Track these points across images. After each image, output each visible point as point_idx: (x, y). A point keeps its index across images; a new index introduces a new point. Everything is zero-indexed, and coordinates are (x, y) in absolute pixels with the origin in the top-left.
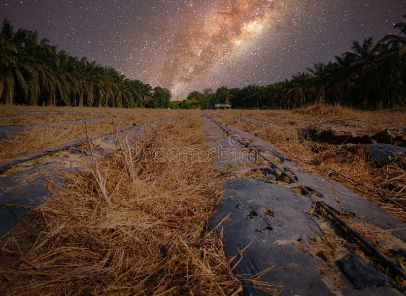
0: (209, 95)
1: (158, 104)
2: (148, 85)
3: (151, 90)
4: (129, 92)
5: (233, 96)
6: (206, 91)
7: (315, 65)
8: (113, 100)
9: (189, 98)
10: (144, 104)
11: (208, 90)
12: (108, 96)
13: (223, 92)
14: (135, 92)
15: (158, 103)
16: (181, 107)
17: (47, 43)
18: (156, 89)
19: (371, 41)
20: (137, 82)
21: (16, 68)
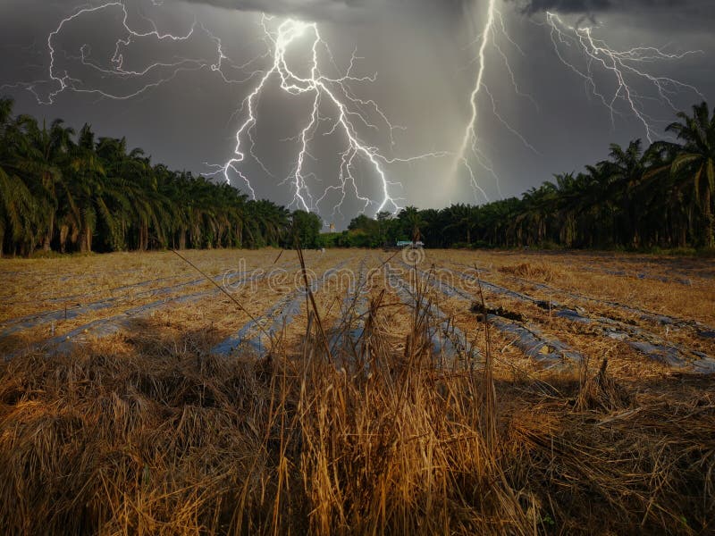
0: (387, 223)
1: (301, 239)
2: (283, 207)
3: (289, 216)
4: (254, 221)
5: (427, 223)
6: (382, 215)
7: (559, 177)
8: (229, 236)
9: (351, 227)
10: (276, 239)
11: (385, 214)
12: (221, 230)
13: (409, 217)
14: (264, 221)
15: (301, 236)
16: (340, 244)
17: (140, 156)
18: (296, 213)
19: (640, 145)
20: (266, 203)
21: (98, 196)
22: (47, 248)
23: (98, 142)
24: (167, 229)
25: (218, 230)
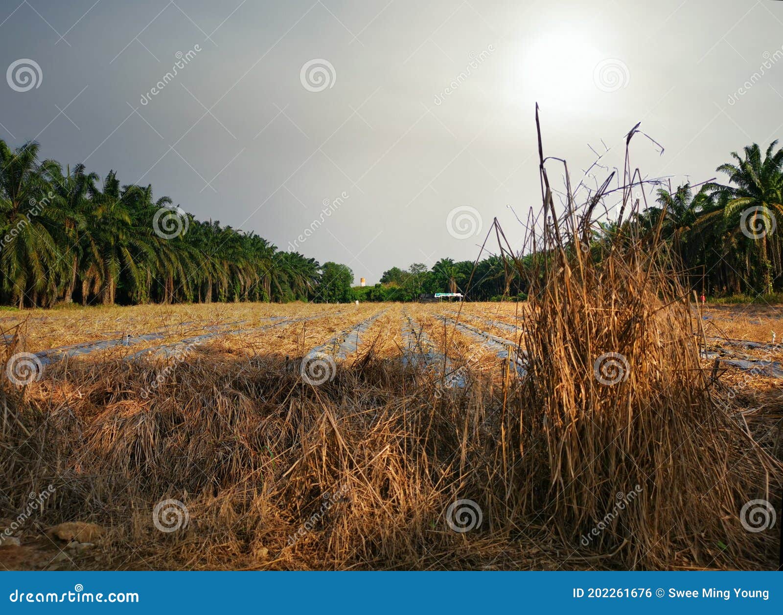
0: (421, 275)
1: (331, 293)
2: (313, 259)
3: (318, 269)
4: (283, 274)
5: (464, 276)
6: (415, 267)
8: (257, 290)
9: (384, 281)
10: (305, 292)
11: (419, 266)
12: (249, 283)
13: (445, 269)
14: (292, 274)
15: (331, 290)
16: (372, 297)
18: (326, 266)
19: (689, 190)
20: (294, 256)
21: (123, 246)
22: (69, 299)
23: (123, 190)
24: (193, 281)
25: (245, 283)
